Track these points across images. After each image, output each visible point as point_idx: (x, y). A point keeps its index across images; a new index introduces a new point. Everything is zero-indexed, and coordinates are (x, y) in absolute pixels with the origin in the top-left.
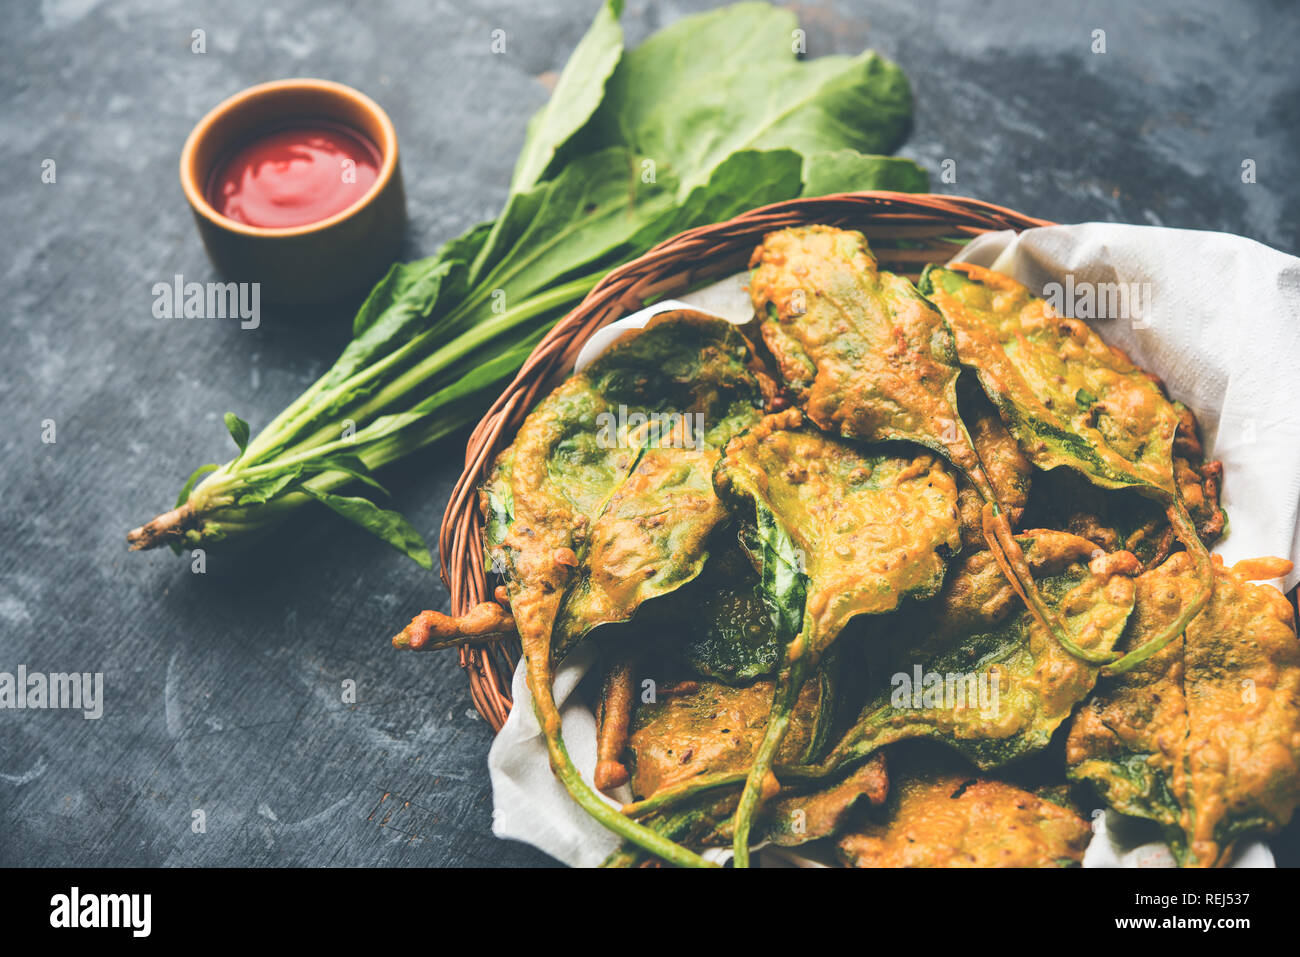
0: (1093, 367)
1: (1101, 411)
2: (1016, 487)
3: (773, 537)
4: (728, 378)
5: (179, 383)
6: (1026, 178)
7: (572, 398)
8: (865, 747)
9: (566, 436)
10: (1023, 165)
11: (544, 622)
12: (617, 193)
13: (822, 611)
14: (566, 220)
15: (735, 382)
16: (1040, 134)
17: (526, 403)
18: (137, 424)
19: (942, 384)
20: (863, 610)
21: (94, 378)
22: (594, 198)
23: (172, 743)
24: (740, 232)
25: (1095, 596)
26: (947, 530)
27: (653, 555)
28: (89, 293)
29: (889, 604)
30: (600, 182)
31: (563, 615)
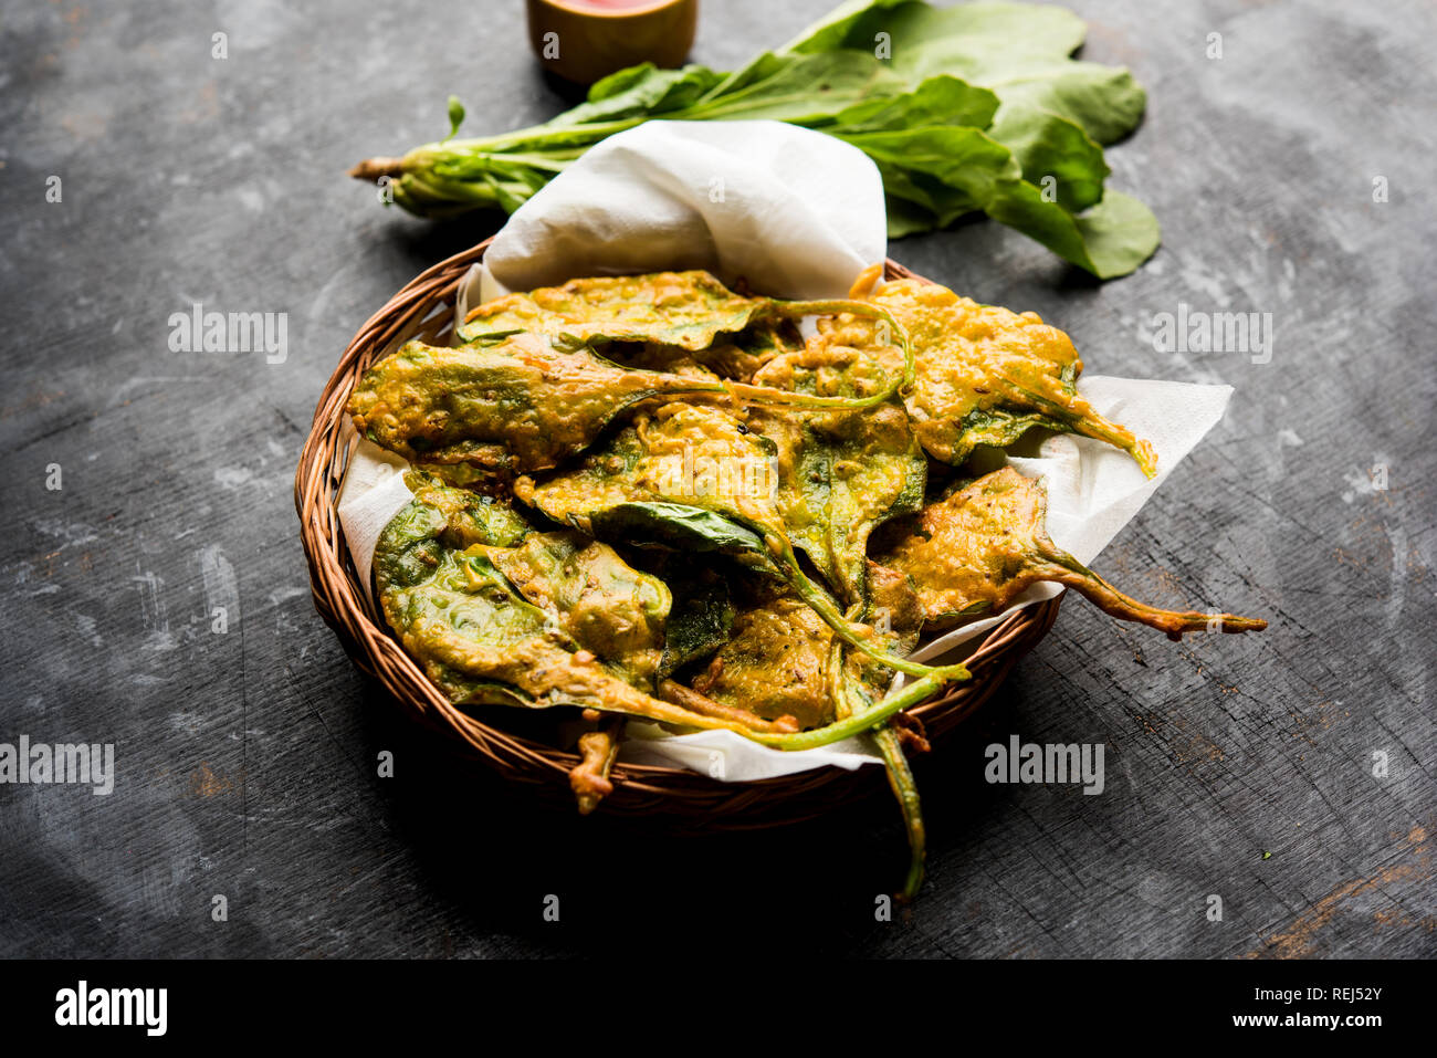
6: (1202, 203)
10: (1206, 193)
12: (852, 86)
14: (801, 87)
16: (1236, 178)
21: (401, 81)
22: (833, 82)
23: (307, 322)
28: (433, 27)
30: (843, 73)
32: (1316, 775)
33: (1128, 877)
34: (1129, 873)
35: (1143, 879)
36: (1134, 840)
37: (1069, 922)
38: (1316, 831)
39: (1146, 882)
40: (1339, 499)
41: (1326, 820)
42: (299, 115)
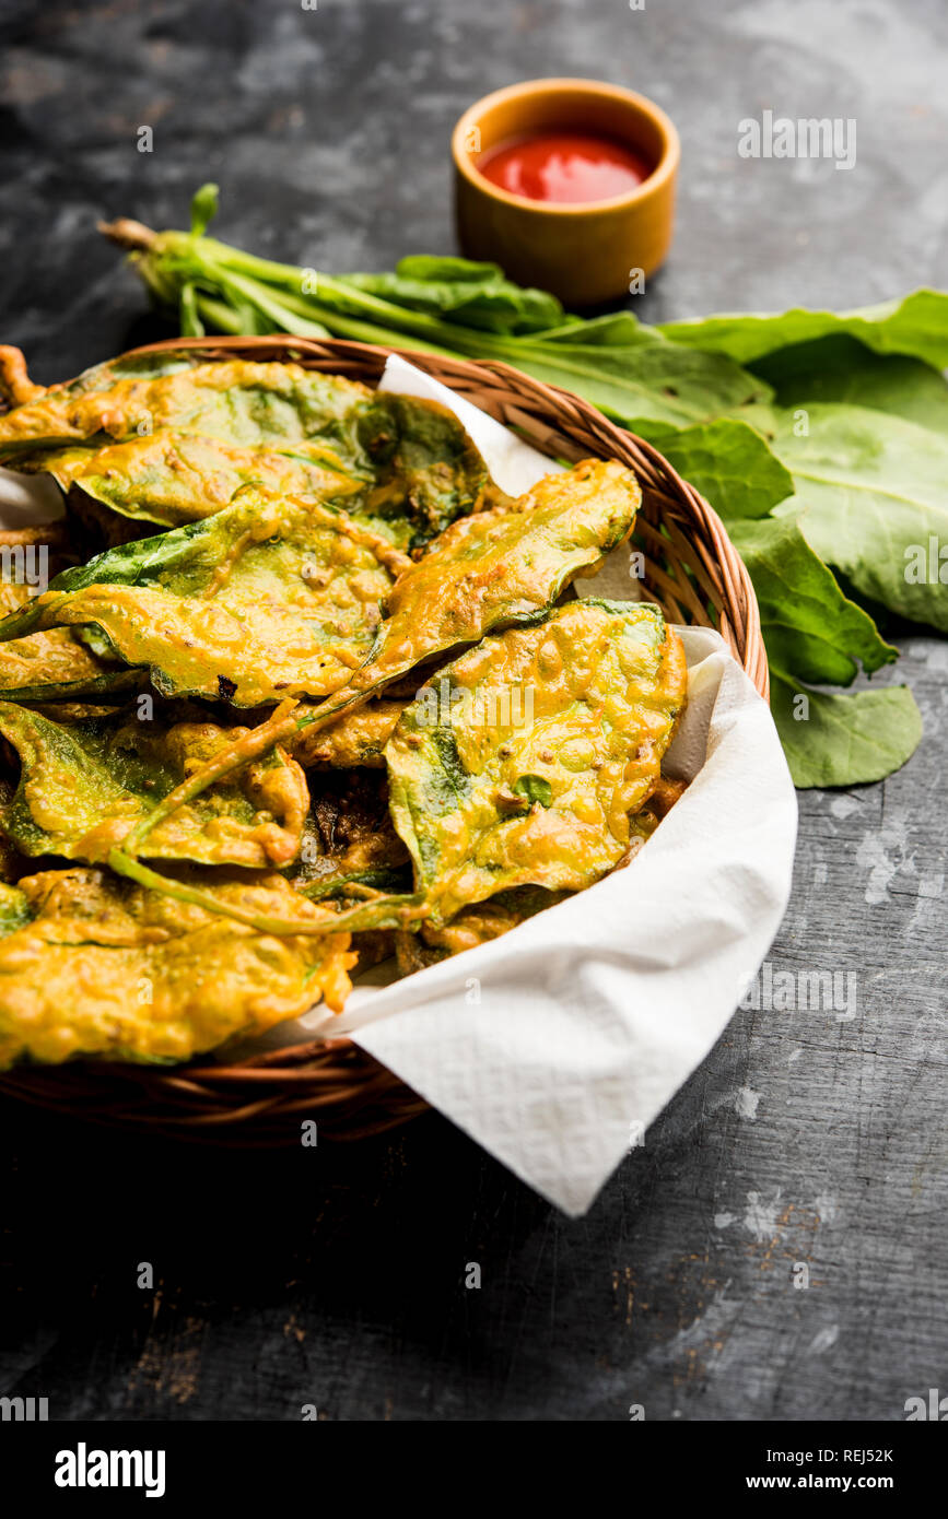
0: (600, 797)
2: (362, 744)
4: (423, 499)
7: (343, 398)
9: (280, 395)
13: (94, 598)
15: (422, 506)
19: (457, 633)
22: (683, 390)
25: (228, 838)
26: (256, 684)
27: (132, 473)
29: (133, 655)
30: (706, 385)
40: (712, 1214)
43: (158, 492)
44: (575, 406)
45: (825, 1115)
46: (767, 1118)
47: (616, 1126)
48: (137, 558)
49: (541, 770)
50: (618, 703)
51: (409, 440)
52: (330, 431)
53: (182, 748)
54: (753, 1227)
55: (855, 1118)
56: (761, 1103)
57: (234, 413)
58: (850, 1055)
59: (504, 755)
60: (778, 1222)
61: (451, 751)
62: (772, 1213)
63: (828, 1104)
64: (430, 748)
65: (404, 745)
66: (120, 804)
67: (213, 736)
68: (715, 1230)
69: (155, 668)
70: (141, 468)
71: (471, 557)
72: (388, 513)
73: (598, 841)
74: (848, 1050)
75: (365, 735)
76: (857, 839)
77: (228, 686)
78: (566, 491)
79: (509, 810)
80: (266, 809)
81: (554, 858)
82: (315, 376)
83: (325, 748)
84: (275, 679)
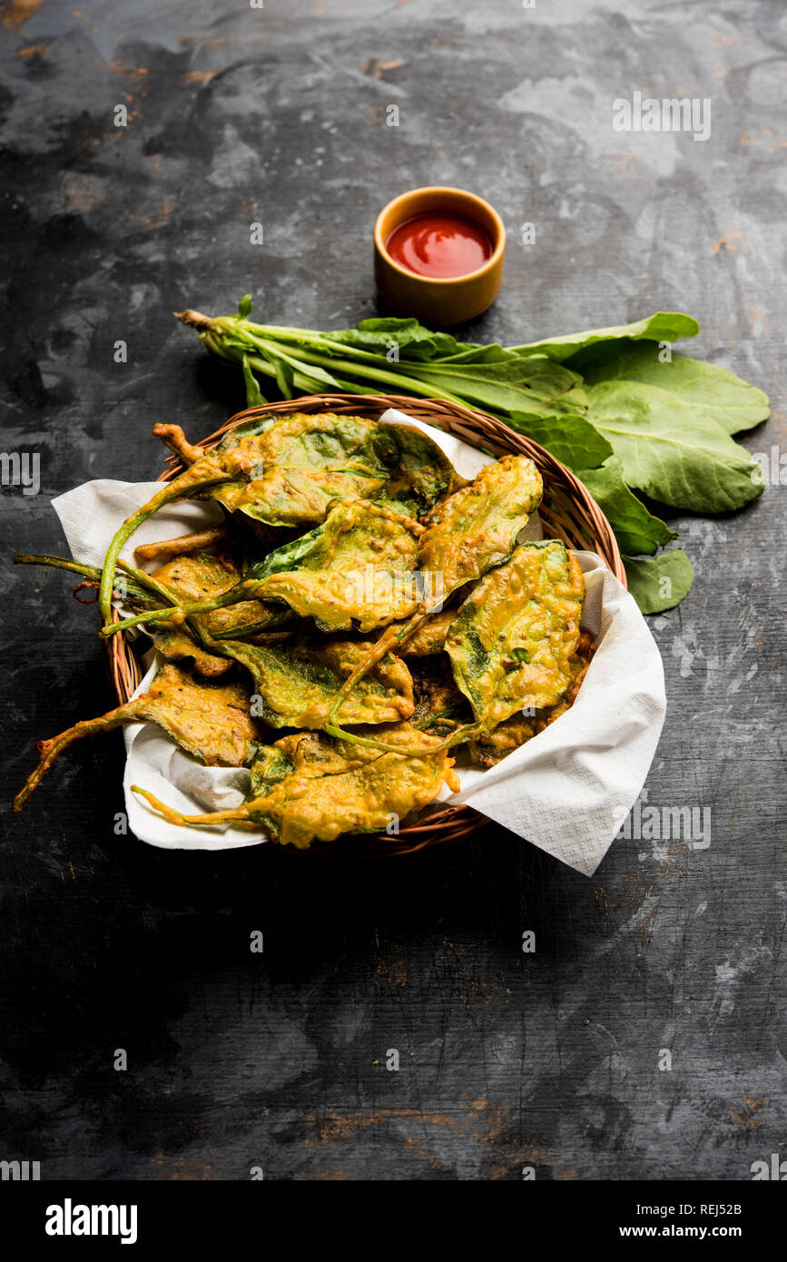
0: (552, 653)
1: (520, 667)
2: (430, 643)
3: (307, 541)
4: (420, 488)
5: (311, 286)
6: (736, 592)
7: (359, 429)
8: (232, 652)
9: (329, 434)
10: (746, 585)
11: (203, 476)
12: (548, 393)
13: (275, 582)
14: (509, 379)
15: (421, 492)
16: (776, 584)
17: (347, 408)
18: (274, 284)
19: (466, 576)
20: (290, 601)
21: (288, 252)
22: (534, 384)
24: (511, 441)
25: (378, 707)
26: (370, 619)
27: (269, 499)
28: (339, 219)
29: (303, 612)
30: (546, 380)
31: (217, 484)
32: (451, 1029)
33: (281, 1026)
34: (284, 1023)
35: (288, 1033)
36: (305, 1006)
37: (223, 1033)
38: (419, 1065)
39: (289, 1036)
40: (636, 854)
41: (432, 1061)
42: (209, 249)
43: (285, 508)
44: (493, 424)
45: (681, 795)
46: (654, 801)
47: (605, 832)
48: (289, 554)
49: (522, 644)
50: (550, 598)
51: (405, 453)
52: (360, 452)
53: (337, 657)
54: (657, 858)
55: (696, 795)
56: (649, 793)
57: (307, 449)
58: (688, 761)
59: (502, 638)
60: (669, 854)
61: (477, 644)
62: (665, 850)
63: (681, 789)
64: (467, 642)
65: (454, 643)
66: (311, 692)
67: (353, 650)
68: (639, 862)
69: (317, 617)
70: (273, 496)
71: (462, 529)
72: (402, 497)
73: (557, 678)
74: (687, 759)
75: (430, 638)
76: (671, 641)
77: (356, 622)
78: (502, 480)
79: (510, 668)
80: (391, 687)
81: (539, 692)
82: (344, 418)
83: (412, 649)
84: (379, 615)
